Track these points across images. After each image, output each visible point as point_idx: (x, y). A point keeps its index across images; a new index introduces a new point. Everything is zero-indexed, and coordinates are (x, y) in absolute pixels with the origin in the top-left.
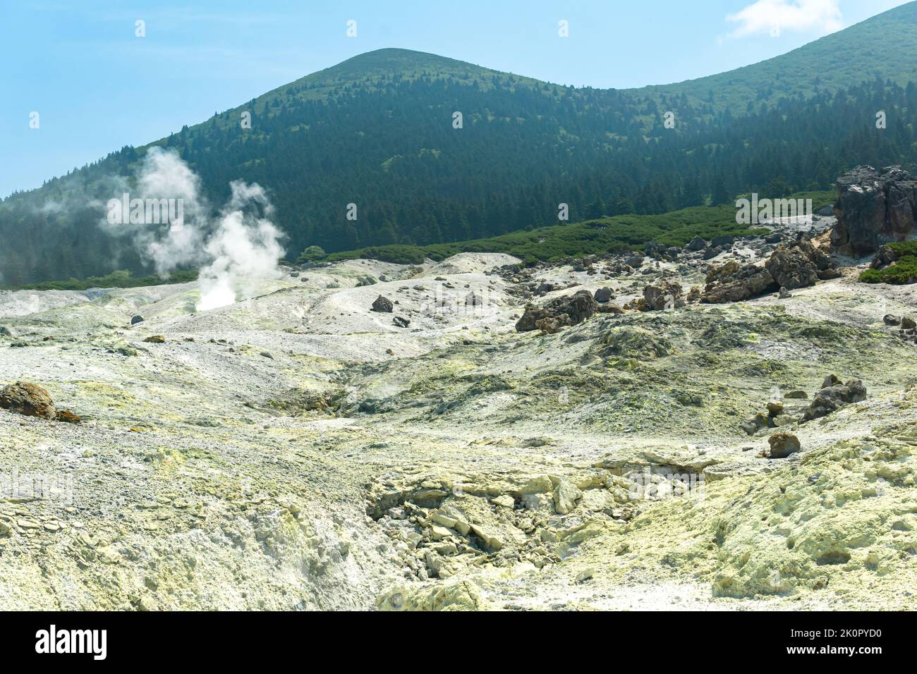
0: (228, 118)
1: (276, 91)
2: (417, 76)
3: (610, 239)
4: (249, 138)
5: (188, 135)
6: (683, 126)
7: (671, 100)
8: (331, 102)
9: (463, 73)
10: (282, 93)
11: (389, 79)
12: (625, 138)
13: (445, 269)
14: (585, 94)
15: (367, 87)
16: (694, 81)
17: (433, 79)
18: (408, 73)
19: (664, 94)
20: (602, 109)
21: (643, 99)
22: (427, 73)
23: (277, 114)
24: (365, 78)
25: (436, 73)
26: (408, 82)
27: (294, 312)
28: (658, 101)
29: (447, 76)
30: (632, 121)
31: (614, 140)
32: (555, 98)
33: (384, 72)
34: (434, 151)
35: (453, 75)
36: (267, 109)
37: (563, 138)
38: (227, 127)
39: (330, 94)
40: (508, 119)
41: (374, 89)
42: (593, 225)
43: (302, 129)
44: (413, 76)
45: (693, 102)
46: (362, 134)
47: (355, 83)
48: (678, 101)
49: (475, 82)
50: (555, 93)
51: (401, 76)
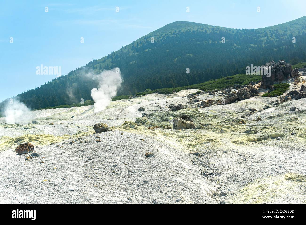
0: (126, 48)
1: (141, 38)
2: (186, 30)
3: (233, 83)
4: (132, 54)
5: (113, 54)
6: (276, 40)
7: (273, 31)
8: (158, 41)
9: (202, 28)
10: (143, 39)
11: (177, 32)
12: (256, 46)
13: (175, 96)
14: (243, 32)
15: (170, 35)
16: (281, 24)
17: (192, 31)
18: (183, 29)
19: (270, 30)
20: (249, 36)
21: (263, 32)
22: (190, 29)
23: (141, 46)
24: (169, 32)
25: (193, 28)
26: (183, 32)
28: (268, 32)
29: (197, 29)
30: (259, 40)
31: (252, 46)
32: (233, 34)
33: (176, 29)
34: (191, 55)
35: (198, 29)
36: (138, 45)
37: (235, 47)
38: (126, 51)
39: (158, 38)
40: (216, 42)
41: (172, 35)
42: (228, 78)
43: (149, 50)
44: (185, 30)
45: (280, 32)
46: (168, 50)
47: (166, 34)
48: (275, 32)
49: (206, 31)
50: (233, 32)
51: (181, 30)
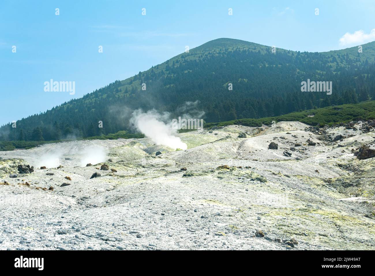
0: (158, 68)
1: (177, 57)
2: (235, 49)
3: (344, 115)
4: (167, 76)
5: (142, 75)
6: (348, 67)
7: (342, 56)
8: (200, 60)
9: (253, 47)
10: (179, 57)
11: (223, 51)
12: (325, 73)
13: (278, 129)
14: (306, 54)
15: (215, 54)
16: (351, 48)
17: (241, 50)
18: (231, 48)
19: (339, 54)
20: (314, 61)
21: (330, 56)
22: (239, 48)
23: (178, 66)
24: (213, 51)
25: (242, 47)
26: (231, 51)
27: (232, 149)
28: (337, 57)
29: (247, 49)
30: (327, 65)
31: (320, 73)
32: (293, 56)
33: (221, 48)
34: (245, 80)
35: (249, 48)
36: (174, 65)
37: (298, 73)
38: (158, 72)
39: (199, 57)
40: (274, 66)
41: (217, 55)
42: (335, 109)
43: (189, 72)
44: (233, 49)
45: (351, 57)
46: (214, 73)
47: (209, 52)
48: (345, 57)
49: (259, 51)
50: (293, 54)
51: (228, 49)
